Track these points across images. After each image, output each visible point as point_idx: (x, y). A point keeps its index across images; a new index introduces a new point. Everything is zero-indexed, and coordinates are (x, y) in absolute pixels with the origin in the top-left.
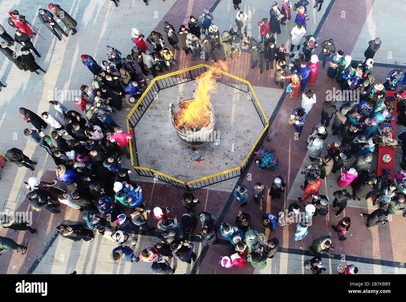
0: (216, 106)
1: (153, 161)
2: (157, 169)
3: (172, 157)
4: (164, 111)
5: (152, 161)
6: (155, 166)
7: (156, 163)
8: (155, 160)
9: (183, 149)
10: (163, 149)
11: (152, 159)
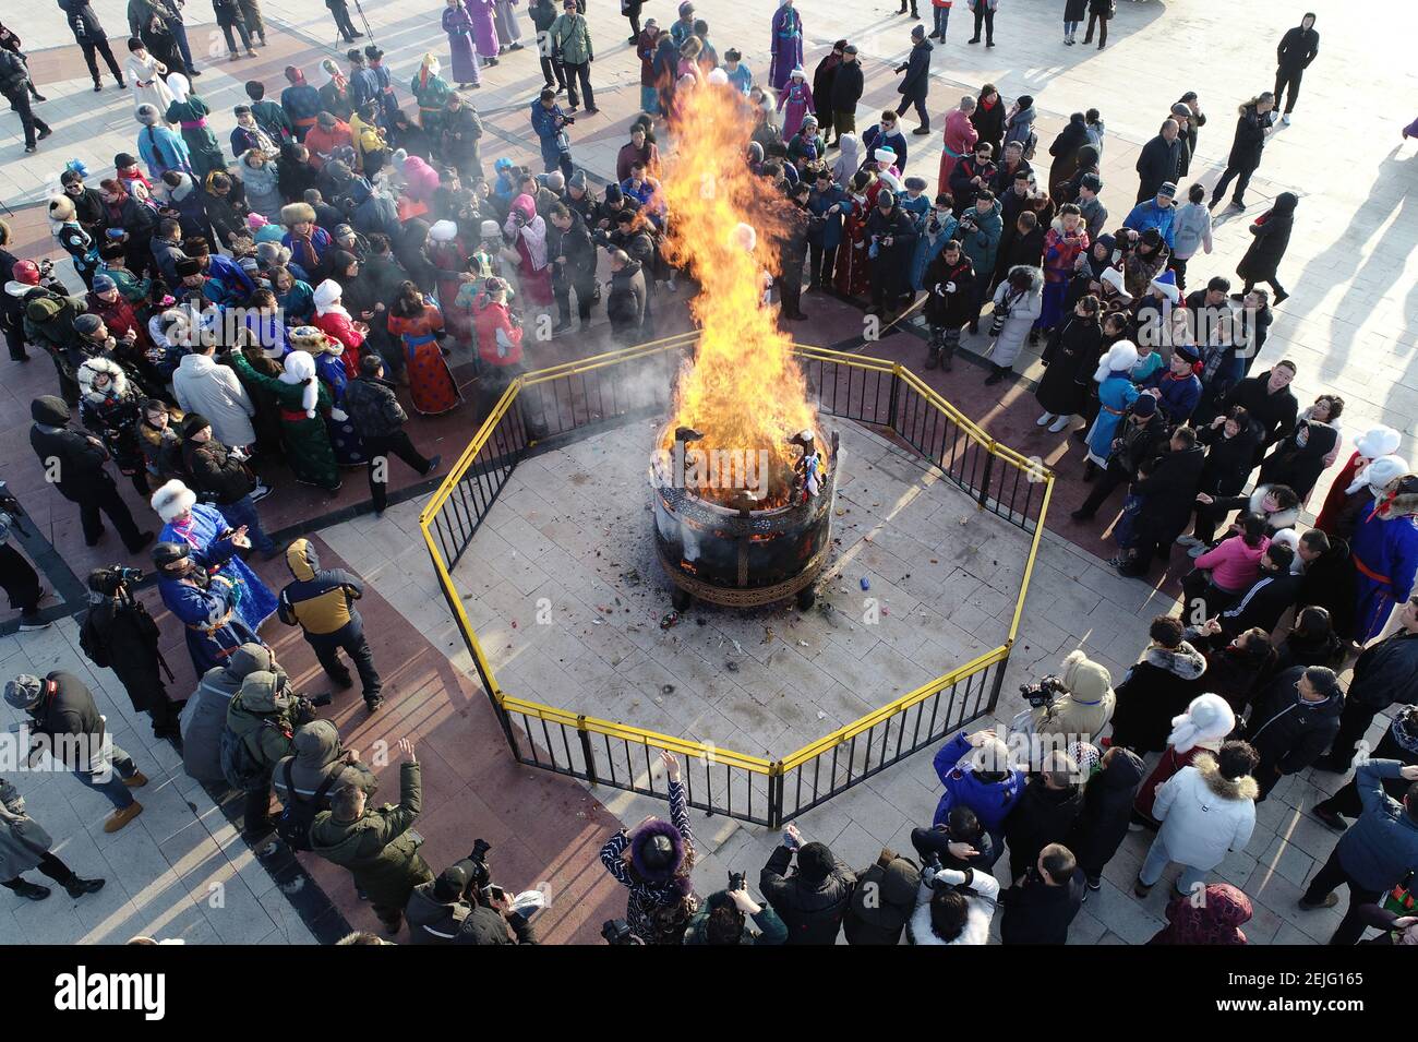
0: (603, 614)
1: (965, 558)
2: (962, 530)
3: (888, 537)
4: (821, 714)
5: (968, 560)
6: (966, 540)
7: (958, 549)
8: (959, 557)
9: (837, 541)
10: (908, 576)
11: (968, 568)
